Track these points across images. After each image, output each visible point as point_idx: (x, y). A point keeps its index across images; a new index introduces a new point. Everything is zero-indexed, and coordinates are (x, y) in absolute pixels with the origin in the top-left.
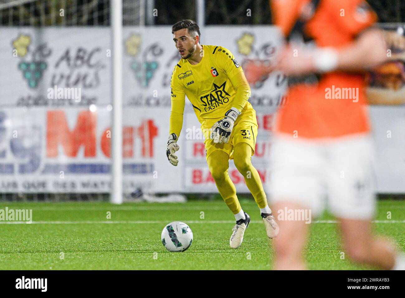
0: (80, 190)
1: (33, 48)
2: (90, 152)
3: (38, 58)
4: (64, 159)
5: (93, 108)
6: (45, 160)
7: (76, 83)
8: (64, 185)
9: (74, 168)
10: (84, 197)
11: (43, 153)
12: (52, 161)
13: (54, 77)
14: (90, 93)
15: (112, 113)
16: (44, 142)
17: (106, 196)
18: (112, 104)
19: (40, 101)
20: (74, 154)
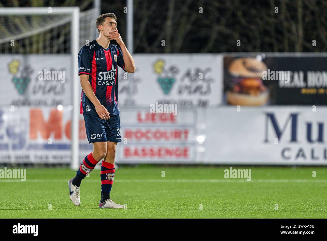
0: (51, 160)
1: (21, 68)
2: (58, 136)
3: (25, 75)
4: (40, 140)
5: (60, 108)
6: (29, 141)
7: (49, 91)
8: (41, 157)
9: (47, 147)
10: (54, 165)
11: (27, 137)
12: (33, 142)
13: (35, 87)
14: (58, 98)
15: (72, 112)
16: (28, 129)
17: (68, 165)
18: (72, 104)
19: (26, 103)
20: (47, 137)
